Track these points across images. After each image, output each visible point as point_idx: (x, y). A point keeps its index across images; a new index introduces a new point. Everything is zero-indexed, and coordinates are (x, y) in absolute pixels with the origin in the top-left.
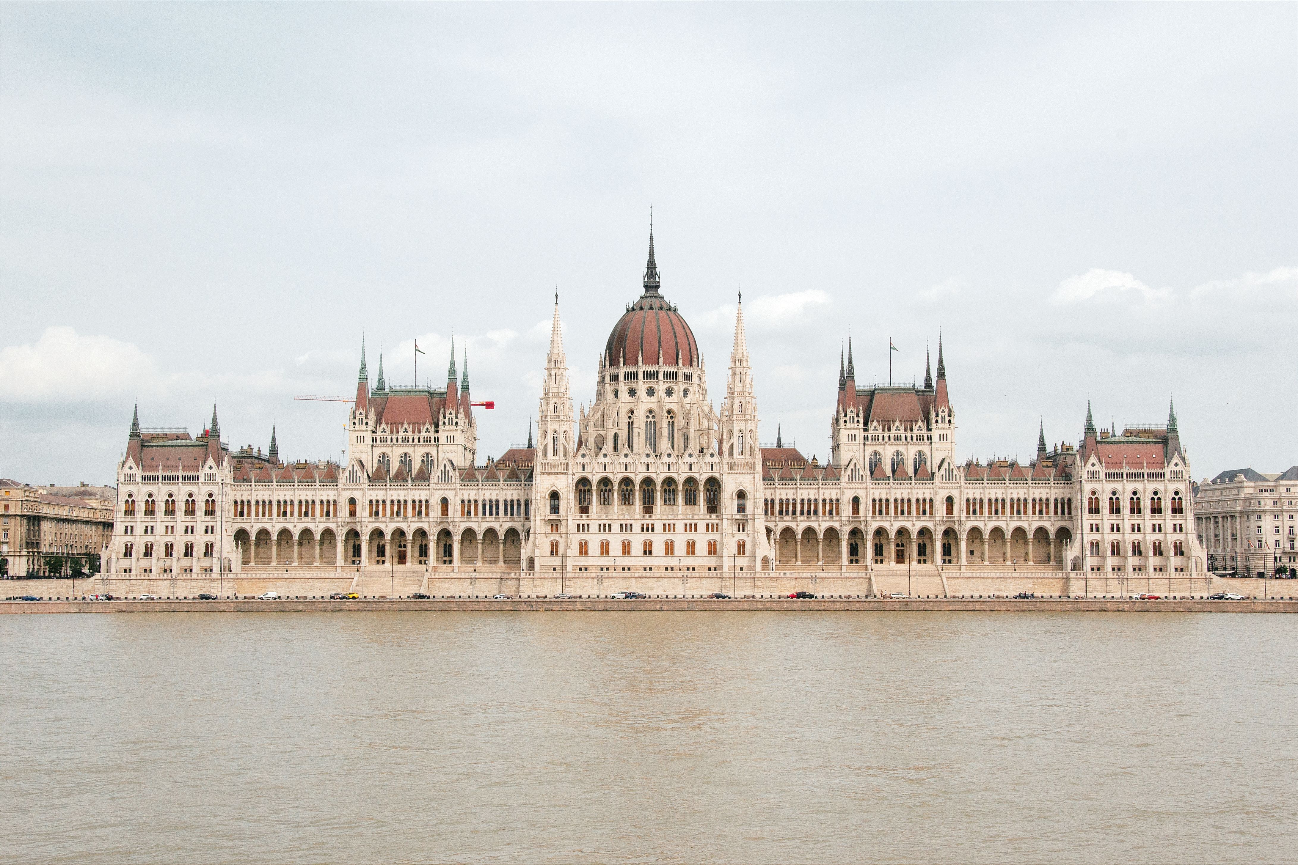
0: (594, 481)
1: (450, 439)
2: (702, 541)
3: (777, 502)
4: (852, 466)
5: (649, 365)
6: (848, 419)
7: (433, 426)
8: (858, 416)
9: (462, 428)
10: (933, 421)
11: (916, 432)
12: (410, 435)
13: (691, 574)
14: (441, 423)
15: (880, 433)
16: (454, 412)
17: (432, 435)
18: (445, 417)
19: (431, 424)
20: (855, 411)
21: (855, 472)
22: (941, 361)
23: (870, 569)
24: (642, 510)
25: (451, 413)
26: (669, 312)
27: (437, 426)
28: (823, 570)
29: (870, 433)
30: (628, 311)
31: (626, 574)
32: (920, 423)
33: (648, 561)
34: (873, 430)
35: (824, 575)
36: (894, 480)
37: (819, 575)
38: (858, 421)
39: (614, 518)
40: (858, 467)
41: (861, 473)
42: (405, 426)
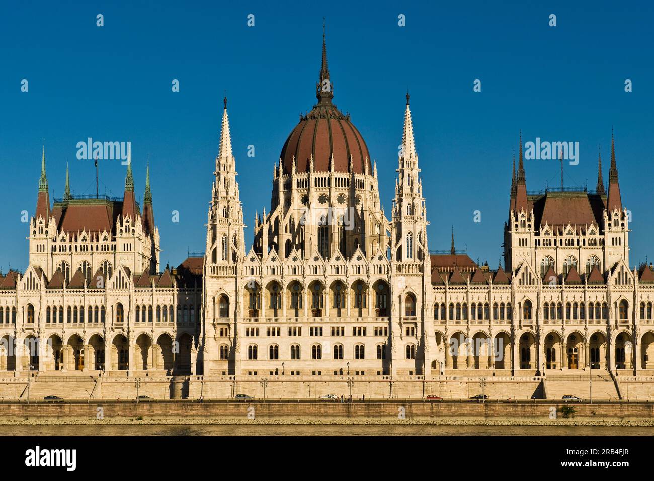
0: (263, 284)
1: (128, 247)
2: (371, 343)
3: (448, 306)
4: (522, 270)
5: (321, 172)
6: (519, 223)
7: (110, 234)
8: (529, 220)
9: (139, 236)
10: (606, 225)
11: (588, 236)
12: (88, 243)
13: (360, 377)
14: (118, 231)
15: (552, 238)
16: (130, 220)
17: (110, 243)
18: (122, 226)
19: (108, 232)
20: (526, 215)
21: (527, 275)
22: (613, 164)
23: (542, 374)
24: (311, 314)
25: (127, 222)
26: (341, 121)
27: (114, 233)
28: (494, 375)
29: (542, 238)
30: (301, 120)
31: (295, 378)
32: (592, 227)
33: (317, 365)
34: (545, 235)
35: (495, 379)
36: (566, 283)
37: (489, 379)
38: (529, 226)
39: (283, 321)
40: (529, 270)
41: (533, 277)
42: (84, 234)
